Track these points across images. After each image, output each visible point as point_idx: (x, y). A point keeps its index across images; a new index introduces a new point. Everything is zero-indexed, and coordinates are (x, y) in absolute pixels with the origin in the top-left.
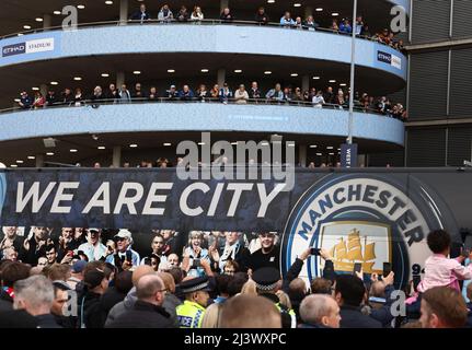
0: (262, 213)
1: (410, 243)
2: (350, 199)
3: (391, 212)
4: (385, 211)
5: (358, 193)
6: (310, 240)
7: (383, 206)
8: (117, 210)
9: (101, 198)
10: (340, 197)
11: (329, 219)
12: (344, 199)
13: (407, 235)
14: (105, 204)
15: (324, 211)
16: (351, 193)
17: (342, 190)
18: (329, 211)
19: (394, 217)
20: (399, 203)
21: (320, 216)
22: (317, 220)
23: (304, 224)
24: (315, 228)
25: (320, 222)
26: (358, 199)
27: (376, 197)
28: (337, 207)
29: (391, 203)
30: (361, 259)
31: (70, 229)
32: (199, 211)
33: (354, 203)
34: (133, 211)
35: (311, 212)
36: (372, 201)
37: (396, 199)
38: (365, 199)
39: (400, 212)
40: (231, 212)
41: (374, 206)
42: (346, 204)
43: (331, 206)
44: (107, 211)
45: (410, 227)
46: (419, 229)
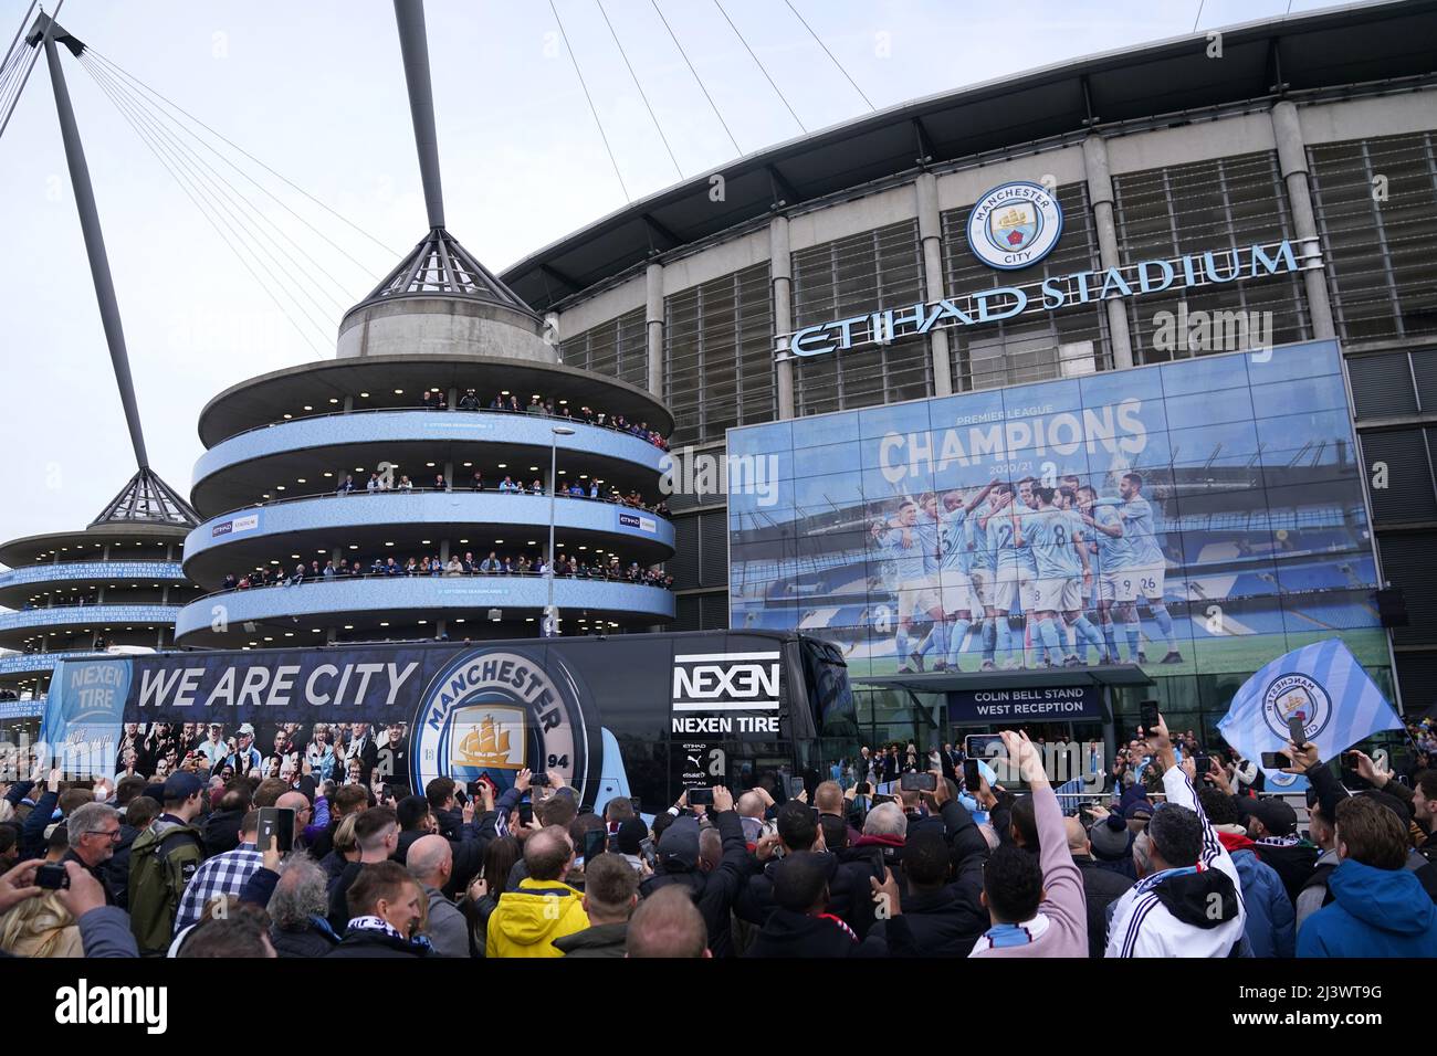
0: (391, 700)
1: (546, 729)
2: (485, 679)
3: (527, 693)
4: (520, 692)
5: (493, 671)
6: (440, 730)
7: (518, 685)
8: (241, 702)
9: (225, 686)
10: (474, 677)
11: (462, 704)
12: (478, 679)
13: (543, 719)
14: (229, 694)
15: (457, 695)
16: (486, 670)
17: (476, 668)
18: (462, 694)
19: (530, 699)
20: (536, 681)
21: (452, 700)
22: (450, 705)
23: (435, 712)
24: (446, 715)
25: (453, 708)
26: (493, 678)
27: (512, 675)
28: (471, 688)
29: (528, 681)
30: (495, 751)
31: (191, 725)
32: (325, 698)
33: (489, 683)
34: (257, 701)
35: (444, 696)
36: (507, 680)
37: (533, 676)
38: (501, 678)
39: (537, 692)
40: (359, 700)
41: (509, 686)
42: (481, 684)
43: (464, 688)
44: (230, 702)
45: (547, 709)
46: (555, 711)
